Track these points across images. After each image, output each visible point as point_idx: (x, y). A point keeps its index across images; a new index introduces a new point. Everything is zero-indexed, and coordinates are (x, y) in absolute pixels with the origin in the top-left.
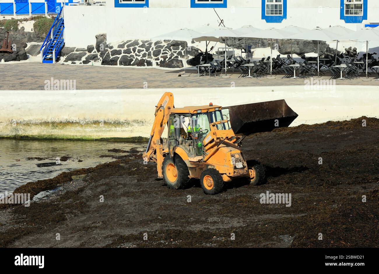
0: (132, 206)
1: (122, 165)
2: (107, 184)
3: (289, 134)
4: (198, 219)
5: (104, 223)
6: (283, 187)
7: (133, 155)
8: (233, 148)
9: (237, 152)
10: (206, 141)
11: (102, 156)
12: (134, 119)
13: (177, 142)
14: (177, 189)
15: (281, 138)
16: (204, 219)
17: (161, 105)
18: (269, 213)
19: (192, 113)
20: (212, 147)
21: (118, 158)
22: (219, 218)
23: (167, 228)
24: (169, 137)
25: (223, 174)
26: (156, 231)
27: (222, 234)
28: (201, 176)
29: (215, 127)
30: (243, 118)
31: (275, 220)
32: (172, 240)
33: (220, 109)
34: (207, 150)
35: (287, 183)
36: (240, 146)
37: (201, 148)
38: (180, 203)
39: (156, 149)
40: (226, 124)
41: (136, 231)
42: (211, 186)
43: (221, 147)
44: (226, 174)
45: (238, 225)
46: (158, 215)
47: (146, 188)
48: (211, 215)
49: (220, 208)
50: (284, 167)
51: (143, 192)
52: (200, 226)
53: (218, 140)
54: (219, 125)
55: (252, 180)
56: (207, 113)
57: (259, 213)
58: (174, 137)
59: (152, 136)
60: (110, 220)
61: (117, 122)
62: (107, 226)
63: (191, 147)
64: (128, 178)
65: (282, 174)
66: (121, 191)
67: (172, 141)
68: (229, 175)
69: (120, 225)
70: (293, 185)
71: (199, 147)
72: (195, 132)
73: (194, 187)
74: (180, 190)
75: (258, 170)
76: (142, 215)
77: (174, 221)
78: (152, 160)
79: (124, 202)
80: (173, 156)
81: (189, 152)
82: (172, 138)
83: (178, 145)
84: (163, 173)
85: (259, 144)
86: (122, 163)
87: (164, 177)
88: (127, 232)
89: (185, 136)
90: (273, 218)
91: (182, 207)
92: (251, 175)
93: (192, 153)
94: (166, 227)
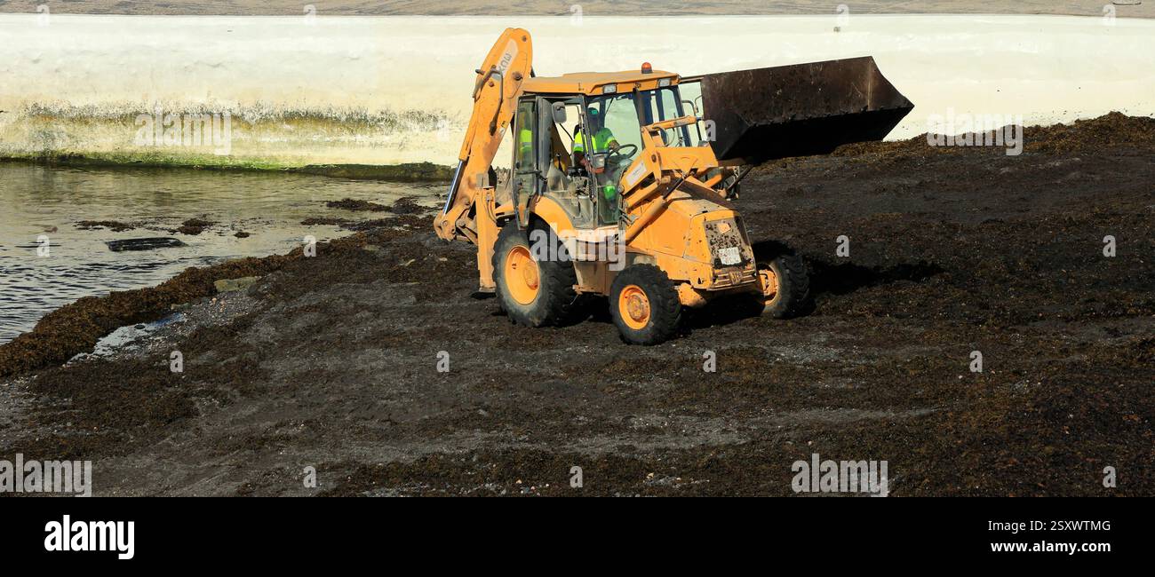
0: (397, 375)
1: (368, 248)
2: (323, 308)
3: (886, 162)
4: (601, 419)
5: (311, 427)
6: (862, 327)
7: (405, 220)
8: (711, 203)
9: (723, 216)
10: (631, 180)
11: (310, 222)
12: (410, 110)
13: (541, 182)
14: (537, 325)
15: (861, 176)
16: (619, 419)
17: (494, 67)
18: (820, 406)
19: (589, 94)
20: (648, 199)
21: (359, 229)
22: (664, 418)
23: (505, 446)
24: (518, 166)
25: (679, 283)
26: (472, 453)
27: (675, 465)
28: (612, 287)
29: (659, 138)
30: (746, 112)
31: (837, 426)
32: (520, 482)
33: (674, 83)
34: (632, 209)
35: (877, 314)
36: (733, 197)
37: (614, 201)
38: (547, 370)
39: (475, 203)
40: (692, 129)
41: (410, 452)
42: (643, 317)
43: (675, 200)
44: (688, 282)
45: (723, 440)
46: (479, 405)
47: (444, 321)
48: (642, 407)
49: (668, 386)
50: (866, 264)
51: (432, 334)
52: (606, 440)
53: (667, 179)
54: (669, 132)
55: (767, 303)
56: (633, 95)
57: (789, 403)
58: (531, 165)
59: (465, 163)
60: (331, 416)
61: (356, 118)
62: (320, 436)
63: (582, 197)
64: (389, 290)
65: (862, 286)
66: (367, 329)
67: (524, 177)
68: (697, 286)
69: (360, 432)
70: (894, 320)
71: (607, 197)
72: (595, 152)
73: (591, 320)
74: (547, 330)
75: (788, 271)
76: (430, 404)
77: (527, 424)
78: (463, 235)
79: (374, 364)
80: (527, 223)
81: (578, 214)
82: (526, 169)
83: (544, 189)
84: (496, 275)
85: (794, 193)
86: (370, 243)
87: (498, 288)
88: (381, 454)
89: (564, 162)
90: (830, 419)
91: (551, 381)
92: (764, 287)
93: (586, 217)
94: (503, 441)
